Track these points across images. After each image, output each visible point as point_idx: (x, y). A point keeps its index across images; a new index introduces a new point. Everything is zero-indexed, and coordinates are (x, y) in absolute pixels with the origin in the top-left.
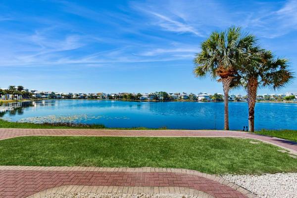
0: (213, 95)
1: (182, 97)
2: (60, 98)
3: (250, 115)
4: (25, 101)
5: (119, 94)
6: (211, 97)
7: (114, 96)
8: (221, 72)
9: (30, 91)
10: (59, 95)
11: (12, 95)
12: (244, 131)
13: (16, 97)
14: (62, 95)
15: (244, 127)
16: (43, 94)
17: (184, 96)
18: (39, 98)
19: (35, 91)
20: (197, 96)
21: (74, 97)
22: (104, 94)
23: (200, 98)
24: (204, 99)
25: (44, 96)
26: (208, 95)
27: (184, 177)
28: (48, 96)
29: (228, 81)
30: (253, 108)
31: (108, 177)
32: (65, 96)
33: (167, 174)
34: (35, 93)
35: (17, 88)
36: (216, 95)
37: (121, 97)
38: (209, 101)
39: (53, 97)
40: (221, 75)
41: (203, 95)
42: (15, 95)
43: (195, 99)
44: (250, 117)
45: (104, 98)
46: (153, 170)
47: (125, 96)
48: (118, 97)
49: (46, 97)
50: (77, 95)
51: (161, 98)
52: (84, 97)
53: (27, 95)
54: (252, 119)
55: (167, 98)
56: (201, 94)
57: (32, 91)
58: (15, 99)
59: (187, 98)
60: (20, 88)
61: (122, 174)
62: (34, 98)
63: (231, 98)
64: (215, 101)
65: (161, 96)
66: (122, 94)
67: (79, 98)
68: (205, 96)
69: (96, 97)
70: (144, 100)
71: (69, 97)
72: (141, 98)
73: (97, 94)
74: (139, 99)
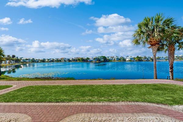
0: (136, 57)
1: (116, 59)
2: (38, 62)
3: (170, 69)
4: (17, 64)
5: (75, 58)
6: (134, 58)
7: (72, 60)
8: (151, 42)
9: (19, 58)
10: (37, 60)
11: (8, 61)
12: (168, 79)
13: (11, 62)
14: (39, 60)
15: (168, 77)
16: (27, 60)
17: (117, 58)
18: (25, 62)
19: (22, 58)
20: (126, 58)
21: (46, 61)
22: (66, 58)
23: (127, 60)
24: (130, 60)
25: (28, 61)
26: (133, 57)
27: (148, 107)
28: (30, 61)
29: (156, 48)
30: (172, 65)
31: (101, 108)
32: (41, 60)
33: (136, 106)
34: (22, 59)
35: (11, 56)
36: (138, 57)
37: (76, 60)
38: (133, 61)
39: (33, 61)
40: (151, 44)
41: (129, 57)
42: (11, 61)
43: (124, 60)
44: (170, 70)
45: (66, 61)
46: (126, 103)
47: (79, 60)
48: (74, 60)
49: (29, 62)
50: (49, 60)
51: (101, 60)
52: (52, 61)
53: (18, 61)
54: (172, 72)
55: (106, 60)
56: (128, 56)
57: (20, 58)
58: (11, 63)
59: (119, 59)
60: (14, 56)
61: (109, 106)
62: (22, 62)
63: (148, 59)
64: (137, 61)
65: (102, 58)
66: (76, 58)
67: (50, 62)
68: (131, 58)
69: (60, 61)
70: (91, 61)
71: (43, 61)
72: (89, 60)
73: (61, 59)
74: (88, 61)
